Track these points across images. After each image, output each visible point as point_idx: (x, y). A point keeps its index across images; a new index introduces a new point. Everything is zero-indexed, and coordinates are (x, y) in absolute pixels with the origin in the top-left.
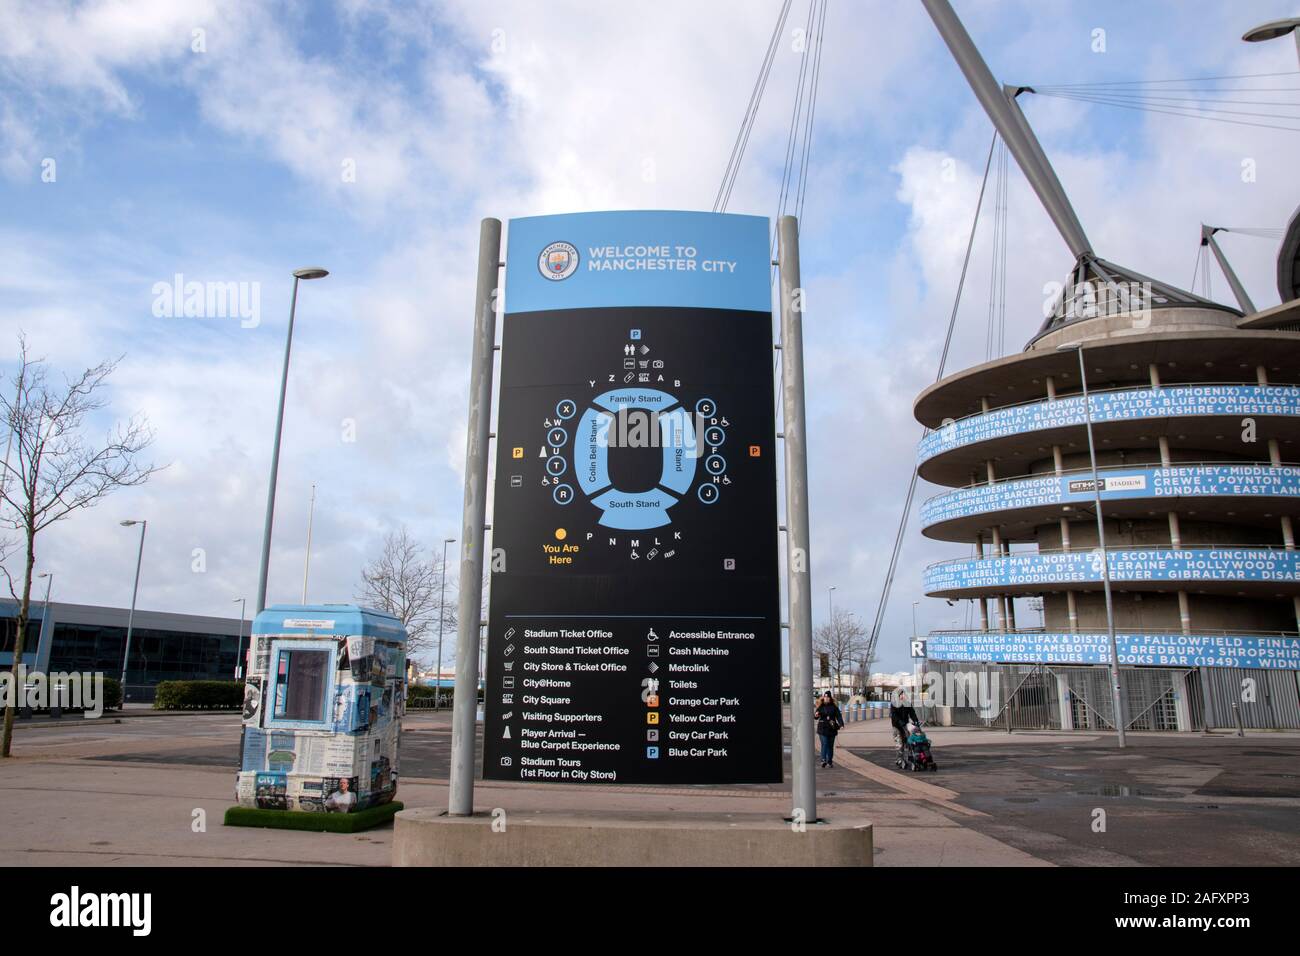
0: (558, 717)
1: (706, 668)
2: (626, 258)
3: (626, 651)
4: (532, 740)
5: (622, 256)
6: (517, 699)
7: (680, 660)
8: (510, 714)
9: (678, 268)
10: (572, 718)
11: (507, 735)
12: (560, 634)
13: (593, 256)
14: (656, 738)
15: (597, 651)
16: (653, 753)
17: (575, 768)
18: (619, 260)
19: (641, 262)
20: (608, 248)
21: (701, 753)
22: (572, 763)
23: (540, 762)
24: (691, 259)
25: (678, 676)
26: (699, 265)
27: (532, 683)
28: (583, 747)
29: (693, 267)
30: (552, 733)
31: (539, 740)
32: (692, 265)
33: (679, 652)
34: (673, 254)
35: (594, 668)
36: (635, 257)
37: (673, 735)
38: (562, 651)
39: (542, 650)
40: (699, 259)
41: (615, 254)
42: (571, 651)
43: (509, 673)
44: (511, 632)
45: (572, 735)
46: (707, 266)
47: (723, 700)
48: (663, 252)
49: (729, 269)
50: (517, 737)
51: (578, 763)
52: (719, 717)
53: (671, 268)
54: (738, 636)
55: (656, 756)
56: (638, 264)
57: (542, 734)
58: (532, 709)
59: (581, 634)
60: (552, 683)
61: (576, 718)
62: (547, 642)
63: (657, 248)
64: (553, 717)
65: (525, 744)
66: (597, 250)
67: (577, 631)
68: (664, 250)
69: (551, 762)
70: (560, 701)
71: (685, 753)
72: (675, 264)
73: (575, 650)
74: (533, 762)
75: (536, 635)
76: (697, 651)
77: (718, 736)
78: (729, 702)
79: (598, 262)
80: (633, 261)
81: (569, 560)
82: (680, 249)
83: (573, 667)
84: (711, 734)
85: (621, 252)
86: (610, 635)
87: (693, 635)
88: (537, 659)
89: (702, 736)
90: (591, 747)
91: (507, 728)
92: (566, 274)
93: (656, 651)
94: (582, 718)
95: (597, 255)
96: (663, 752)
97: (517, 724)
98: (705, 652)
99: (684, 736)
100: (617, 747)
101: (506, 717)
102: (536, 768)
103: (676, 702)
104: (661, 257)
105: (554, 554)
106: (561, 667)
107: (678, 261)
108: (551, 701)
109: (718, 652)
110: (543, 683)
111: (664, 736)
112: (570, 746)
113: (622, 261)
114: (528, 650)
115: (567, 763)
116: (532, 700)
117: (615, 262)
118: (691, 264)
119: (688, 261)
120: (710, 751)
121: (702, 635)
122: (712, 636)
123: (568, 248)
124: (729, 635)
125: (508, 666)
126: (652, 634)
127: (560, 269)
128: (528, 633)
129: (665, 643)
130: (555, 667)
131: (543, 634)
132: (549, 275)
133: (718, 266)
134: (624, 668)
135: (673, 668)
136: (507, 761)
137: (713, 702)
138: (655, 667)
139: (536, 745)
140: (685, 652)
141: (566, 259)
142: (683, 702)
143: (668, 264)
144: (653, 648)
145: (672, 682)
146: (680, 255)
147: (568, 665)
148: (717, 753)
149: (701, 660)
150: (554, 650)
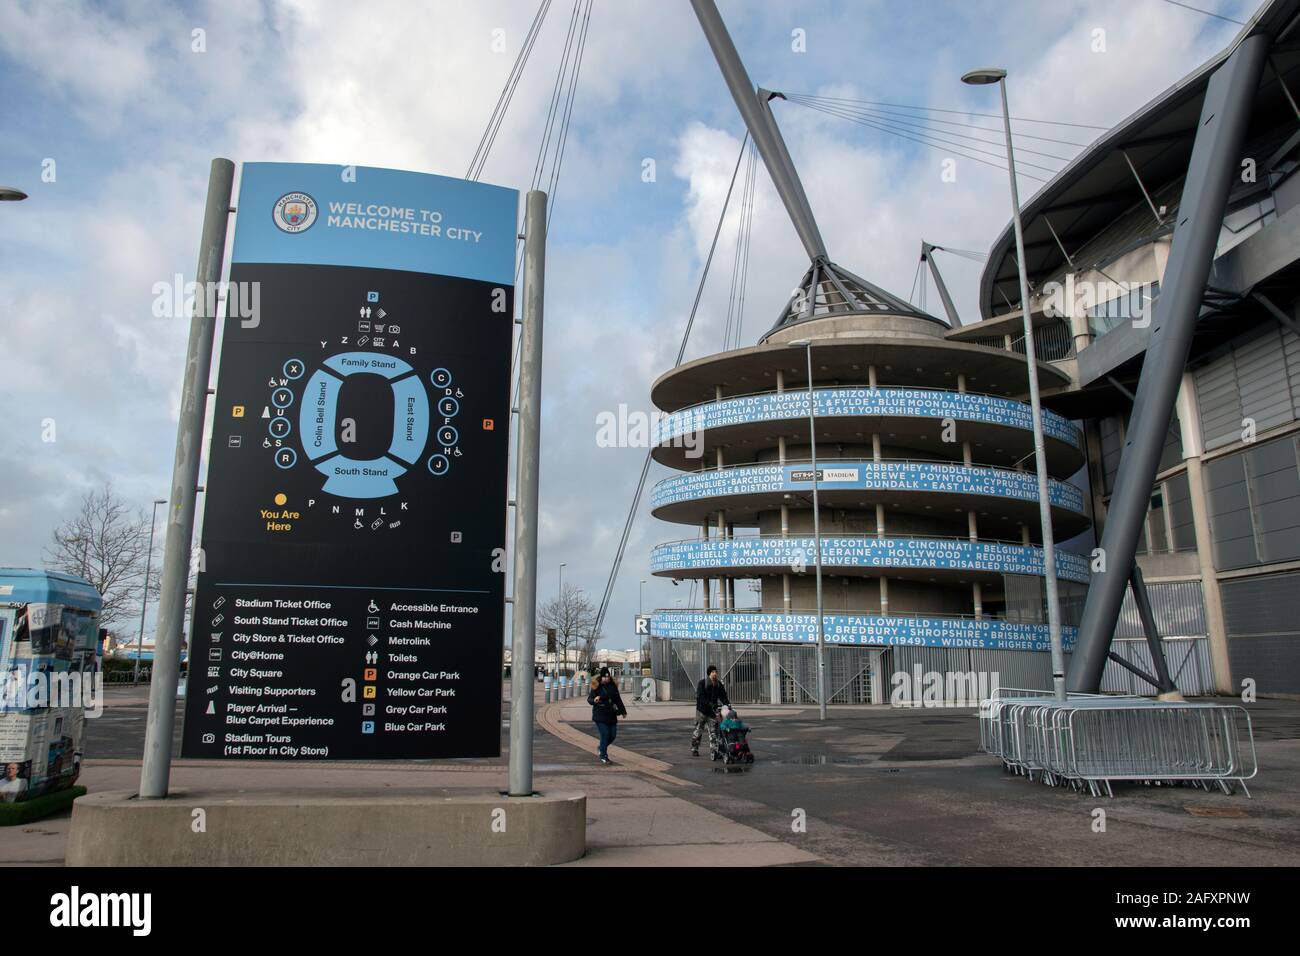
0: (268, 691)
1: (427, 642)
2: (368, 217)
3: (345, 623)
4: (238, 715)
5: (364, 214)
6: (224, 672)
7: (401, 633)
8: (216, 688)
9: (422, 233)
10: (283, 692)
11: (211, 710)
12: (274, 604)
13: (333, 211)
14: (372, 713)
15: (313, 622)
16: (368, 728)
17: (285, 744)
18: (360, 217)
19: (383, 222)
20: (349, 205)
21: (418, 728)
22: (282, 739)
23: (246, 738)
24: (437, 224)
25: (398, 650)
26: (443, 233)
27: (242, 655)
28: (294, 722)
29: (437, 232)
30: (261, 708)
31: (247, 715)
32: (436, 231)
33: (400, 625)
34: (418, 218)
35: (310, 640)
36: (378, 217)
37: (390, 710)
38: (276, 622)
39: (255, 621)
40: (444, 225)
41: (356, 211)
42: (285, 622)
43: (216, 645)
44: (220, 601)
45: (283, 709)
46: (452, 233)
47: (443, 674)
48: (407, 214)
49: (474, 239)
50: (222, 712)
51: (288, 739)
52: (438, 691)
53: (415, 231)
54: (461, 610)
55: (371, 730)
56: (380, 225)
57: (250, 709)
58: (240, 682)
59: (297, 605)
60: (263, 656)
61: (288, 692)
62: (260, 613)
63: (402, 210)
64: (263, 691)
65: (230, 720)
66: (338, 205)
67: (293, 601)
68: (409, 213)
69: (259, 738)
70: (271, 674)
71: (401, 728)
72: (419, 228)
73: (291, 621)
74: (239, 739)
75: (249, 604)
76: (419, 624)
77: (436, 710)
78: (449, 676)
79: (338, 218)
80: (375, 220)
81: (288, 527)
82: (425, 213)
83: (287, 639)
84: (430, 708)
85: (364, 209)
86: (328, 606)
87: (415, 608)
88: (249, 630)
89: (420, 710)
90: (302, 722)
91: (211, 703)
92: (303, 227)
93: (376, 623)
94: (294, 692)
95: (337, 210)
96: (379, 727)
97: (222, 699)
98: (427, 625)
99: (402, 711)
100: (331, 722)
101: (210, 691)
102: (242, 744)
103: (395, 675)
104: (404, 219)
105: (272, 520)
106: (274, 639)
107: (423, 225)
108: (261, 674)
109: (440, 625)
110: (254, 655)
111: (380, 710)
112: (280, 721)
113: (364, 220)
114: (238, 620)
115: (276, 739)
116: (241, 673)
117: (356, 219)
118: (436, 229)
119: (433, 227)
120: (428, 726)
121: (425, 608)
122: (435, 609)
123: (307, 199)
124: (453, 609)
125: (216, 637)
126: (372, 606)
127: (296, 221)
128: (240, 603)
129: (386, 615)
130: (268, 639)
131: (256, 603)
132: (284, 226)
133: (463, 234)
134: (341, 640)
135: (393, 641)
136: (209, 738)
137: (433, 676)
138: (374, 640)
139: (243, 721)
140: (407, 624)
141: (303, 211)
142: (402, 676)
143: (411, 227)
144: (372, 620)
145: (391, 655)
146: (425, 219)
147: (282, 637)
148: (435, 728)
149: (422, 633)
150: (267, 621)
